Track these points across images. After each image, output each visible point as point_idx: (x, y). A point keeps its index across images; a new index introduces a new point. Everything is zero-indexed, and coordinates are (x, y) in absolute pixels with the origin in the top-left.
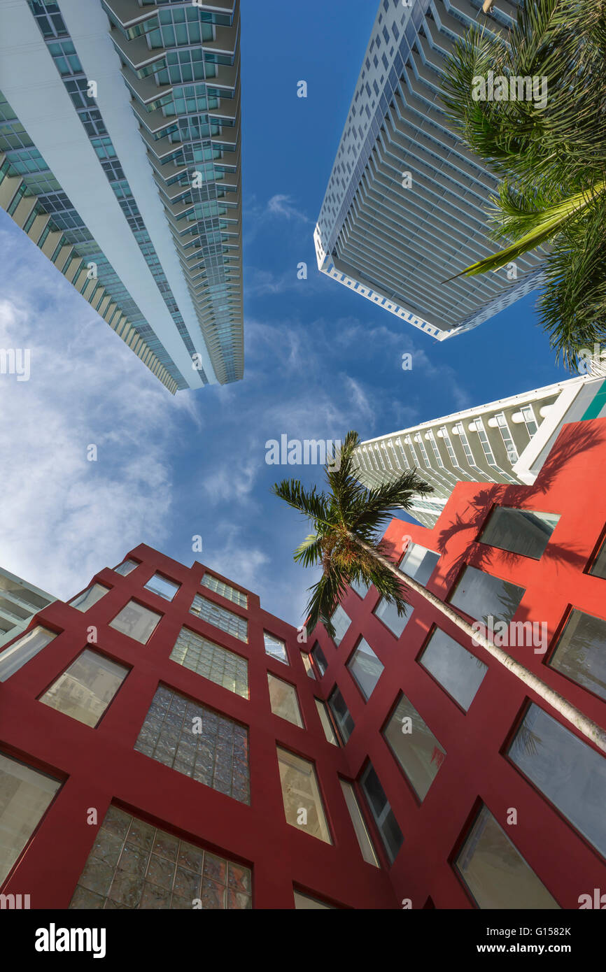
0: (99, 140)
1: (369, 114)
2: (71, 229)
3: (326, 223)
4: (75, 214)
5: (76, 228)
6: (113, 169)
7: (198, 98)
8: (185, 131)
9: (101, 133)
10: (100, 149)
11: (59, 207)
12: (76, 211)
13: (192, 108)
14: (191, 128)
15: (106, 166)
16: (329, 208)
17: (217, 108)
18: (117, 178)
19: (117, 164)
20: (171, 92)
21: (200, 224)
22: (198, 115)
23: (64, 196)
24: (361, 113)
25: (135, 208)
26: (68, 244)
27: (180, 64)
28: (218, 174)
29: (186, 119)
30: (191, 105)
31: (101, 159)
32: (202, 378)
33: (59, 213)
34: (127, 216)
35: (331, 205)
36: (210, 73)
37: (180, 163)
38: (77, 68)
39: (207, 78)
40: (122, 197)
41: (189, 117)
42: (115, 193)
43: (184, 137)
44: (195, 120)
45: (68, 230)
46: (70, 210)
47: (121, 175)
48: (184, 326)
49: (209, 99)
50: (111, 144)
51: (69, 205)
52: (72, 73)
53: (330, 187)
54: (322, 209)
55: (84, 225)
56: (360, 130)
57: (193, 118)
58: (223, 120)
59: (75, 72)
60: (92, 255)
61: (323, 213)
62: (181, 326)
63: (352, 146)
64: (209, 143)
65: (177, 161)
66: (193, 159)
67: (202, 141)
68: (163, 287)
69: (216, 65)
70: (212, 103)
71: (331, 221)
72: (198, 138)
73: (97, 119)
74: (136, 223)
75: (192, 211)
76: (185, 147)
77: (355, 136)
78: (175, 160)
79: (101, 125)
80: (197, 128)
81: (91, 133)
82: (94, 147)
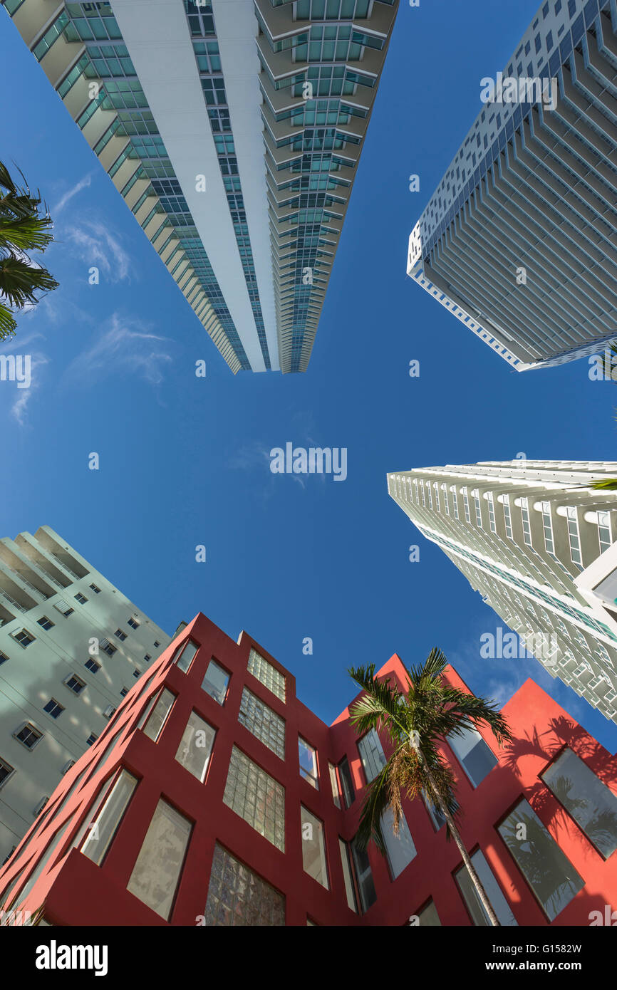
0: (222, 135)
1: (499, 125)
2: (177, 213)
3: (425, 227)
4: (183, 200)
5: (180, 213)
6: (228, 165)
7: (329, 112)
8: (308, 142)
9: (225, 130)
10: (220, 145)
11: (169, 191)
12: (184, 198)
13: (321, 121)
14: (314, 141)
15: (222, 161)
16: (432, 212)
17: (346, 124)
18: (230, 173)
19: (234, 161)
20: (304, 105)
21: (302, 228)
22: (325, 129)
23: (176, 182)
24: (490, 121)
25: (241, 203)
26: (170, 226)
27: (319, 79)
28: (331, 185)
29: (313, 131)
30: (320, 118)
31: (219, 154)
32: (265, 362)
33: (167, 197)
34: (231, 208)
35: (436, 210)
36: (348, 90)
37: (295, 170)
38: (216, 68)
39: (344, 94)
40: (231, 191)
41: (316, 129)
42: (225, 186)
43: (306, 146)
44: (321, 133)
45: (172, 214)
46: (179, 196)
47: (235, 171)
48: (261, 315)
49: (340, 115)
50: (233, 142)
51: (179, 191)
52: (210, 71)
53: (439, 191)
54: (425, 212)
55: (189, 211)
56: (485, 138)
57: (319, 131)
58: (349, 137)
59: (214, 71)
60: (189, 239)
61: (424, 216)
62: (258, 315)
63: (472, 154)
64: (330, 155)
65: (293, 168)
66: (309, 168)
67: (322, 153)
68: (250, 277)
69: (356, 85)
70: (343, 118)
71: (431, 227)
72: (320, 149)
73: (224, 117)
74: (239, 216)
75: (296, 215)
76: (305, 156)
77: (479, 144)
78: (291, 168)
79: (227, 123)
80: (321, 141)
81: (215, 128)
82: (216, 142)
